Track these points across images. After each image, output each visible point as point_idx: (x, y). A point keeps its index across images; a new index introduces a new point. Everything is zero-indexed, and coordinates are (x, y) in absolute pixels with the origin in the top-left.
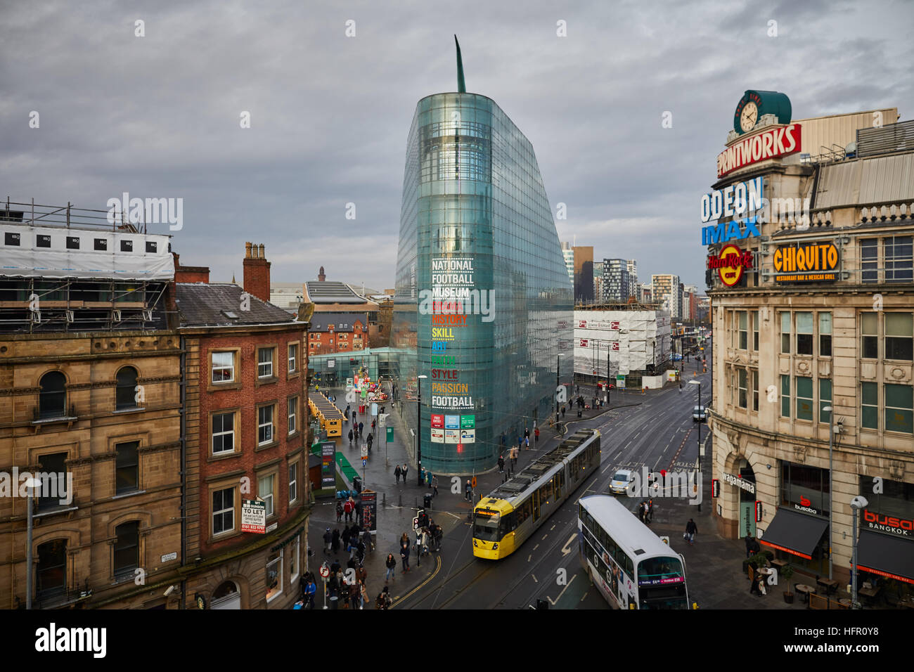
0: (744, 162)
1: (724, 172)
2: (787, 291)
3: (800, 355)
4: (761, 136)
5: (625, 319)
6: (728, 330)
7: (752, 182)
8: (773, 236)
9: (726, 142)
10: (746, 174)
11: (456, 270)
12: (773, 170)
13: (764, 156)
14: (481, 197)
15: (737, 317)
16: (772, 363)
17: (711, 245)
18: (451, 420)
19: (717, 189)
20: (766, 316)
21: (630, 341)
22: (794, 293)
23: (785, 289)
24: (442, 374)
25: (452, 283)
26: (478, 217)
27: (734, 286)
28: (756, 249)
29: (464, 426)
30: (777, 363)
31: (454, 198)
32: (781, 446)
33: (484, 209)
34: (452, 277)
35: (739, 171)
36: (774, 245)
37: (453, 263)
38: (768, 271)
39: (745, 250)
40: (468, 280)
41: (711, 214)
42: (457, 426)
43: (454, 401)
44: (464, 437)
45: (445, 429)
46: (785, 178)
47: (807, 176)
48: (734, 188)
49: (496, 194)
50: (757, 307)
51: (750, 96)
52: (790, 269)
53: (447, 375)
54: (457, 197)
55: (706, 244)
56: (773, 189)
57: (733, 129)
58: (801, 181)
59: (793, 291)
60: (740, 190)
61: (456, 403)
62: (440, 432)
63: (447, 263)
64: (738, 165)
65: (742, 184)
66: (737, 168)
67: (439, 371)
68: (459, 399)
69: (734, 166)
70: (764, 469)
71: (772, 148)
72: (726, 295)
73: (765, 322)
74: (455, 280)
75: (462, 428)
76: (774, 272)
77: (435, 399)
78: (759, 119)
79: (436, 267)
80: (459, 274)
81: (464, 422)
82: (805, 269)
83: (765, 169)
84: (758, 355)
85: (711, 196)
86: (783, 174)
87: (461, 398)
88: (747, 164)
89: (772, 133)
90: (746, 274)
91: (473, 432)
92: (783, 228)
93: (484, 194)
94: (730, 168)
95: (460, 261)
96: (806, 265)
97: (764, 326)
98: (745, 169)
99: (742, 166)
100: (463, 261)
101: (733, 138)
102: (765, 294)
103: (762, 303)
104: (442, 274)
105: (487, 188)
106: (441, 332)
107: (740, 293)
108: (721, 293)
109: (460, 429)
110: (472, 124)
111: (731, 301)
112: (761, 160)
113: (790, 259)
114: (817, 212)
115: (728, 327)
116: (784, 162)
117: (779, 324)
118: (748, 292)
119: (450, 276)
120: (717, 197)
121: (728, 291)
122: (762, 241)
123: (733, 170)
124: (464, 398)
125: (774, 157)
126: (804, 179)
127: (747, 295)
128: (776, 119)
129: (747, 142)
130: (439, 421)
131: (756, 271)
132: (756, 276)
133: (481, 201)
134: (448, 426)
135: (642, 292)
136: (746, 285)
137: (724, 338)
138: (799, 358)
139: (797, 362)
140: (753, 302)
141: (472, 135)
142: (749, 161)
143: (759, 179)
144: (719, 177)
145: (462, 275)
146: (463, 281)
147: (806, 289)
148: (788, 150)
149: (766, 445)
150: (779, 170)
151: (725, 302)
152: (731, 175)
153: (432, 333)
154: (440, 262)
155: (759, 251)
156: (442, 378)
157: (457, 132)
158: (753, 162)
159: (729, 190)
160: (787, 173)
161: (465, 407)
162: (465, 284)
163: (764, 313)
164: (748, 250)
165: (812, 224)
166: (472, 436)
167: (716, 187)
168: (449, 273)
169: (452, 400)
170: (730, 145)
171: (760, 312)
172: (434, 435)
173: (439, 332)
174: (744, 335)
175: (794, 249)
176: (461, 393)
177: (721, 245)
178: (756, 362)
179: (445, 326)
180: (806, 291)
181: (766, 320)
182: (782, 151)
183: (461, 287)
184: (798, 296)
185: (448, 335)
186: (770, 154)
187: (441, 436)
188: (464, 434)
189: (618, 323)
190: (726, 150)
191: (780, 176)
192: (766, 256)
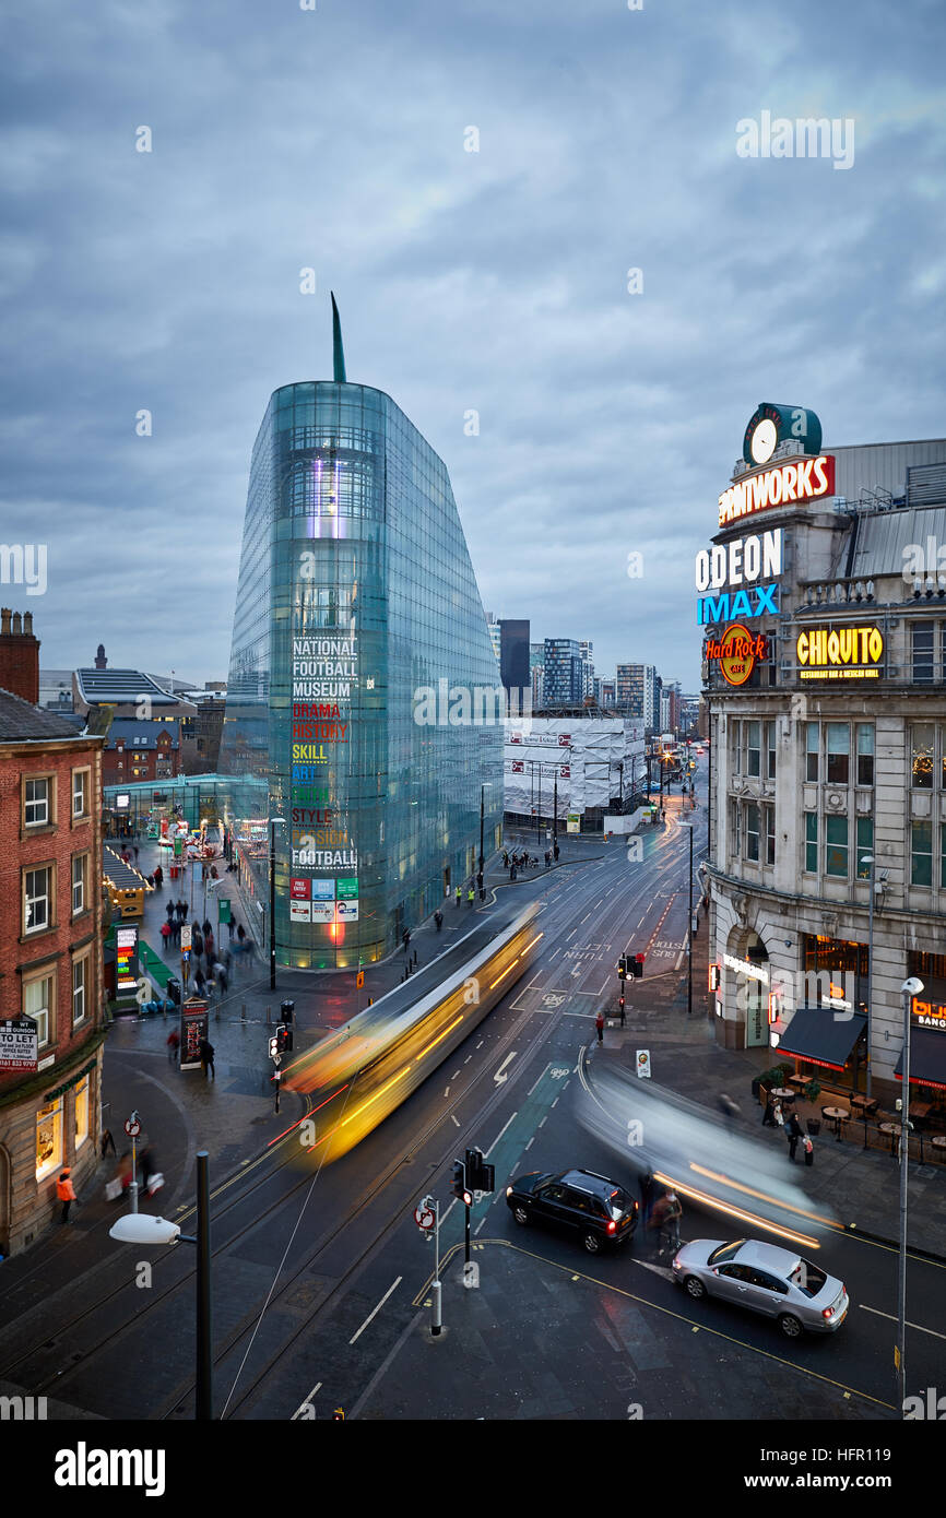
0: (757, 507)
1: (728, 519)
2: (816, 694)
3: (831, 784)
4: (781, 470)
5: (580, 730)
6: (734, 749)
7: (767, 535)
8: (796, 614)
9: (732, 476)
10: (760, 524)
11: (330, 655)
12: (797, 519)
13: (785, 499)
14: (370, 543)
15: (745, 729)
16: (794, 794)
17: (710, 625)
18: (322, 887)
19: (718, 544)
20: (785, 729)
21: (586, 764)
22: (824, 696)
23: (814, 690)
24: (307, 816)
25: (324, 674)
26: (364, 575)
27: (742, 686)
28: (773, 632)
29: (342, 896)
30: (801, 795)
31: (327, 544)
32: (806, 914)
33: (374, 562)
34: (324, 667)
35: (750, 519)
36: (799, 625)
37: (326, 645)
38: (789, 664)
39: (758, 633)
40: (349, 671)
41: (711, 580)
42: (330, 896)
43: (326, 858)
44: (342, 912)
45: (312, 901)
46: (812, 532)
47: (842, 530)
48: (744, 543)
49: (393, 538)
50: (774, 716)
51: (766, 411)
52: (819, 663)
53: (315, 817)
54: (331, 543)
55: (703, 623)
56: (797, 546)
57: (742, 457)
58: (834, 537)
59: (822, 693)
60: (752, 547)
61: (329, 861)
62: (305, 905)
63: (317, 645)
64: (750, 510)
65: (755, 537)
66: (748, 514)
67: (303, 811)
68: (334, 853)
69: (744, 512)
70: (782, 948)
71: (796, 488)
72: (731, 698)
73: (784, 738)
74: (330, 672)
75: (339, 898)
76: (798, 665)
77: (297, 854)
78: (778, 445)
79: (299, 650)
80: (335, 662)
81: (341, 890)
82: (839, 662)
83: (787, 518)
84: (774, 784)
85: (710, 553)
86: (810, 525)
87: (338, 853)
88: (762, 509)
89: (796, 466)
90: (759, 668)
91: (354, 904)
92: (810, 602)
93: (374, 540)
94: (737, 514)
95: (336, 642)
96: (840, 656)
97: (783, 743)
98: (758, 517)
99: (754, 511)
100: (342, 641)
101: (742, 471)
102: (784, 696)
103: (781, 709)
104: (308, 661)
105: (378, 530)
106: (307, 751)
107: (750, 694)
108: (724, 695)
109: (336, 900)
110: (356, 431)
111: (736, 706)
112: (781, 504)
113: (818, 648)
114: (856, 581)
115: (734, 742)
116: (813, 508)
117: (804, 740)
118: (762, 694)
119: (321, 664)
120: (719, 556)
121: (733, 692)
122: (782, 620)
123: (742, 516)
124: (341, 853)
125: (798, 501)
126: (838, 534)
127: (761, 698)
128: (802, 447)
129: (761, 477)
130: (303, 889)
131: (773, 664)
132: (773, 670)
133: (370, 550)
134: (317, 896)
135: (601, 690)
136: (758, 685)
137: (728, 759)
138: (830, 789)
139: (828, 793)
140: (768, 708)
141: (357, 448)
142: (764, 504)
143: (778, 532)
144: (722, 526)
145: (339, 664)
146: (341, 672)
147: (840, 690)
148: (818, 491)
149: (784, 913)
150: (803, 520)
151: (728, 708)
152: (738, 524)
153: (292, 751)
154: (306, 643)
155: (778, 635)
156: (307, 822)
157: (332, 443)
158: (769, 506)
159: (735, 545)
160: (816, 524)
161: (344, 866)
162: (344, 677)
163: (782, 724)
164: (762, 633)
165: (849, 599)
166: (354, 911)
167: (718, 540)
168: (319, 660)
169: (323, 855)
170: (738, 479)
171: (778, 723)
172: (294, 911)
173: (303, 751)
174: (755, 756)
175: (825, 632)
176: (338, 844)
177: (724, 624)
178: (772, 794)
179: (312, 743)
180: (840, 693)
181: (787, 735)
182: (810, 493)
183: (337, 681)
184: (829, 700)
185: (318, 754)
186: (793, 497)
187: (306, 912)
188: (342, 907)
189: (568, 737)
190: (732, 488)
191: (806, 528)
192: (786, 642)
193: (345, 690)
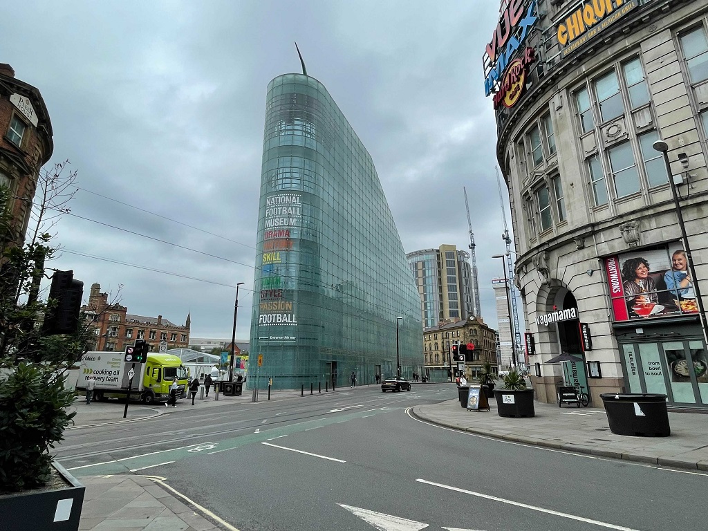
11: (285, 203)
16: (573, 147)
24: (269, 294)
25: (282, 214)
34: (282, 209)
37: (283, 198)
40: (296, 211)
43: (278, 318)
53: (273, 294)
63: (278, 199)
67: (267, 290)
68: (283, 315)
74: (285, 212)
77: (262, 317)
79: (269, 203)
80: (288, 207)
87: (285, 315)
95: (289, 196)
100: (292, 196)
104: (273, 208)
106: (271, 257)
119: (280, 208)
124: (287, 315)
145: (290, 208)
146: (291, 212)
153: (263, 259)
154: (273, 198)
156: (268, 297)
161: (288, 323)
162: (293, 214)
169: (276, 317)
173: (268, 257)
176: (285, 310)
179: (273, 251)
183: (290, 217)
185: (276, 257)
193: (293, 222)
